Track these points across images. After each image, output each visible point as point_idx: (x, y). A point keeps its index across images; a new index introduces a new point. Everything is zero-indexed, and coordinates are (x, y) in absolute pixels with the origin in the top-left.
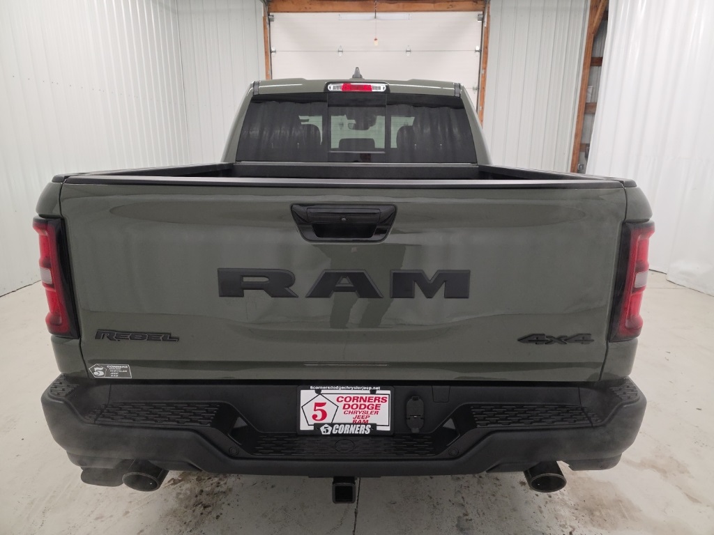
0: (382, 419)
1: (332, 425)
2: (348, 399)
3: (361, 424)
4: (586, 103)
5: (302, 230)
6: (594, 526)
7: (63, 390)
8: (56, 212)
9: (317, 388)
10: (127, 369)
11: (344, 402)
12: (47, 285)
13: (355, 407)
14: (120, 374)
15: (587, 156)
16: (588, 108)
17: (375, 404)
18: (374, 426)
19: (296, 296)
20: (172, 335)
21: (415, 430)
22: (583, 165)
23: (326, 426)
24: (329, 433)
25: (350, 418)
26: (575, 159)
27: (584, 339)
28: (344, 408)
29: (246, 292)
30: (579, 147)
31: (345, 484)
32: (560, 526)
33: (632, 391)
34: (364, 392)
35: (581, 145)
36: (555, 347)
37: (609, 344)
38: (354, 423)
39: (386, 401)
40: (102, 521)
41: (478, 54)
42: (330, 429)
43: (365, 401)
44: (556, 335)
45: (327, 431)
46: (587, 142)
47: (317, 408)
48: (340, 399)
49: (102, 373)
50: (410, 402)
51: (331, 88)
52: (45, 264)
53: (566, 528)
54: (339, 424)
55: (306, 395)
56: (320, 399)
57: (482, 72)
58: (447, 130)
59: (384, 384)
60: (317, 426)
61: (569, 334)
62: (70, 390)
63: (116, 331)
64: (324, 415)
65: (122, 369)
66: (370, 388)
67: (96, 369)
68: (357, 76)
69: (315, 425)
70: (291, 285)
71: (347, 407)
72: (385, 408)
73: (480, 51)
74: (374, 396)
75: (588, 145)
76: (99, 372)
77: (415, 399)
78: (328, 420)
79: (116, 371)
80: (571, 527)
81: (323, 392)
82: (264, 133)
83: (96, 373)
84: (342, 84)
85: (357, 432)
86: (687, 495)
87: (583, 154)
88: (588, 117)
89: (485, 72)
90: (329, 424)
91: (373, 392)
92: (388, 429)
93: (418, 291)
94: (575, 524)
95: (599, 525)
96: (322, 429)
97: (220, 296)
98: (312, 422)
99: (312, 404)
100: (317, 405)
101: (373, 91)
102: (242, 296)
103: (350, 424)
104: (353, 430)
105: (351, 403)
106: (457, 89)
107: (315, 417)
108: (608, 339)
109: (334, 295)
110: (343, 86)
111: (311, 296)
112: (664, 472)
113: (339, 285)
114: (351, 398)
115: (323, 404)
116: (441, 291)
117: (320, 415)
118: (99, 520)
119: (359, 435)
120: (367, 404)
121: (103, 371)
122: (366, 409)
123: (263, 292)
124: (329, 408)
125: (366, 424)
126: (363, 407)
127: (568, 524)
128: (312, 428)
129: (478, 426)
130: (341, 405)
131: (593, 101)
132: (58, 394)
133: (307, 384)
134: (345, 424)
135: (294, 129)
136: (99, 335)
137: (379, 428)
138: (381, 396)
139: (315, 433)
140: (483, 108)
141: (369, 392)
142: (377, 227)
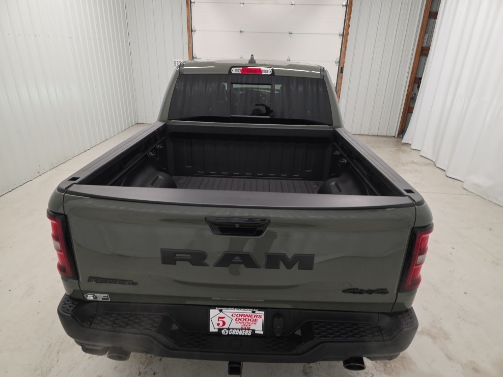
0: (258, 327)
1: (228, 329)
2: (238, 315)
3: (246, 329)
4: (422, 47)
5: (213, 229)
6: (385, 374)
7: (70, 307)
8: (61, 211)
9: (220, 309)
10: (107, 296)
11: (236, 317)
12: (58, 250)
13: (242, 320)
14: (103, 299)
15: (419, 87)
16: (423, 51)
17: (254, 319)
18: (253, 331)
19: (208, 265)
20: (134, 281)
21: (278, 335)
22: (415, 94)
23: (225, 330)
24: (227, 334)
25: (239, 326)
26: (410, 89)
27: (383, 291)
28: (236, 320)
29: (177, 262)
30: (414, 81)
31: (236, 365)
32: (365, 373)
33: (411, 318)
34: (249, 312)
35: (416, 78)
36: (365, 295)
37: (399, 294)
38: (242, 329)
39: (261, 317)
40: (93, 360)
41: (345, 8)
42: (227, 331)
43: (249, 317)
44: (366, 288)
45: (226, 333)
46: (420, 77)
47: (220, 319)
48: (234, 315)
49: (92, 298)
50: (276, 319)
51: (234, 71)
52: (56, 237)
53: (368, 375)
54: (233, 329)
55: (214, 313)
56: (222, 315)
57: (347, 22)
58: (315, 88)
59: (260, 309)
60: (220, 330)
61: (373, 288)
62: (74, 306)
63: (100, 278)
64: (224, 323)
65: (104, 296)
66: (252, 310)
67: (88, 296)
68: (252, 61)
69: (219, 329)
70: (205, 259)
71: (238, 319)
72: (260, 322)
73: (346, 6)
74: (254, 314)
75: (421, 79)
76: (90, 297)
77: (278, 318)
78: (226, 326)
79: (100, 297)
80: (372, 374)
81: (223, 311)
82: (187, 88)
83: (88, 298)
84: (241, 68)
85: (243, 334)
86: (446, 355)
87: (417, 85)
88: (423, 58)
89: (349, 22)
90: (226, 329)
91: (254, 312)
92: (262, 333)
93: (282, 265)
94: (374, 372)
95: (389, 373)
96: (223, 331)
97: (162, 264)
98: (217, 327)
99: (217, 318)
100: (219, 318)
101: (263, 73)
102: (175, 264)
103: (239, 329)
104: (241, 333)
105: (240, 318)
106: (322, 73)
107: (218, 324)
108: (399, 290)
109: (232, 265)
110: (242, 69)
111: (216, 266)
112: (434, 338)
113: (234, 261)
114: (240, 315)
115: (223, 318)
116: (297, 265)
117: (221, 323)
118: (91, 359)
119: (244, 336)
120: (250, 318)
121: (93, 297)
122: (249, 321)
123: (187, 263)
124: (227, 320)
125: (249, 329)
126: (247, 320)
127: (370, 372)
128: (217, 331)
129: (315, 338)
130: (234, 318)
131: (427, 46)
132: (68, 310)
133: (214, 307)
134: (236, 329)
135: (208, 86)
136: (90, 279)
137: (256, 332)
138: (258, 315)
139: (219, 333)
140: (345, 50)
141: (251, 312)
142: (258, 229)
